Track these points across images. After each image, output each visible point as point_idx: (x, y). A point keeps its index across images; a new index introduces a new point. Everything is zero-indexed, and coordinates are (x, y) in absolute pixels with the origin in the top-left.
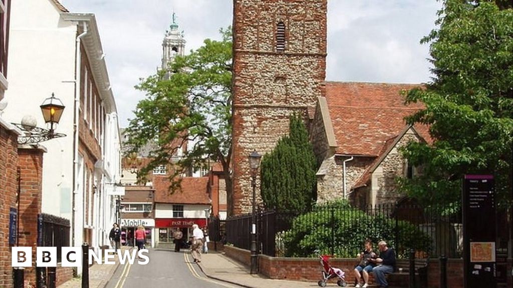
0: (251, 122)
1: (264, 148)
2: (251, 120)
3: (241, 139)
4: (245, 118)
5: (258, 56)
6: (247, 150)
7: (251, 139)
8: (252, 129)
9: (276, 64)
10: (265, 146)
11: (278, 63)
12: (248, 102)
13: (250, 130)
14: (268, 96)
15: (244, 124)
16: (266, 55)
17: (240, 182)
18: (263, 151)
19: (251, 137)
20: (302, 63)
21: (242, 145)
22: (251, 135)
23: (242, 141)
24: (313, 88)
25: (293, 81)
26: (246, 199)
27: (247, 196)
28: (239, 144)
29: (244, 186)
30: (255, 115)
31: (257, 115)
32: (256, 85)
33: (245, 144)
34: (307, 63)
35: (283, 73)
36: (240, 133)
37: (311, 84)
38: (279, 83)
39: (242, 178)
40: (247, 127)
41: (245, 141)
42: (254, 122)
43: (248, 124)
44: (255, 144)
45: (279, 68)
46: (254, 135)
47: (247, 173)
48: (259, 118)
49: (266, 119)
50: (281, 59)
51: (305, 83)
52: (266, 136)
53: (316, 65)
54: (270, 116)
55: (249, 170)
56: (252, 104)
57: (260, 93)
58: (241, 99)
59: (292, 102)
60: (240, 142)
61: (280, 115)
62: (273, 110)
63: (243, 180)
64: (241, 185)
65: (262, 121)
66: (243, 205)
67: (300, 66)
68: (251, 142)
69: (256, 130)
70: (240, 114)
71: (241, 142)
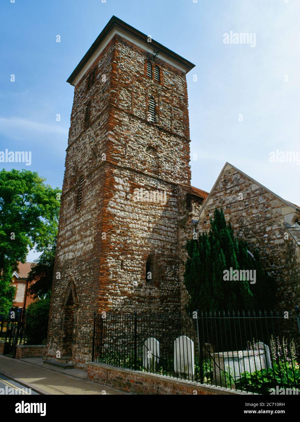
0: (123, 185)
1: (136, 220)
2: (123, 183)
3: (111, 203)
4: (117, 179)
5: (132, 119)
6: (118, 219)
7: (123, 206)
8: (124, 194)
9: (148, 133)
10: (138, 218)
11: (150, 133)
12: (121, 162)
13: (122, 195)
14: (142, 163)
15: (116, 186)
16: (140, 121)
17: (108, 260)
18: (135, 223)
19: (123, 204)
20: (171, 141)
21: (113, 211)
22: (122, 201)
23: (112, 205)
24: (180, 168)
25: (164, 155)
26: (115, 286)
27: (115, 282)
28: (109, 209)
29: (112, 266)
30: (128, 179)
31: (130, 179)
32: (129, 146)
33: (116, 210)
34: (175, 143)
35: (154, 144)
36: (111, 196)
37: (180, 164)
38: (150, 154)
39: (111, 255)
40: (119, 191)
41: (116, 206)
42: (127, 186)
43: (120, 187)
44: (128, 214)
45: (151, 138)
46: (126, 202)
47: (116, 248)
48: (132, 184)
49: (139, 187)
50: (153, 130)
51: (174, 160)
52: (139, 206)
53: (182, 147)
54: (143, 185)
55: (119, 246)
56: (125, 166)
57: (133, 156)
58: (113, 156)
59: (163, 175)
60: (110, 206)
61: (152, 185)
62: (146, 179)
63: (111, 258)
64: (109, 265)
65: (135, 188)
66: (111, 294)
67: (169, 143)
68: (122, 209)
69: (128, 197)
70: (111, 173)
71: (112, 208)
